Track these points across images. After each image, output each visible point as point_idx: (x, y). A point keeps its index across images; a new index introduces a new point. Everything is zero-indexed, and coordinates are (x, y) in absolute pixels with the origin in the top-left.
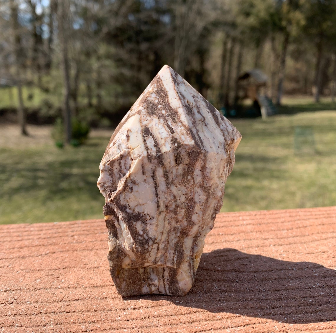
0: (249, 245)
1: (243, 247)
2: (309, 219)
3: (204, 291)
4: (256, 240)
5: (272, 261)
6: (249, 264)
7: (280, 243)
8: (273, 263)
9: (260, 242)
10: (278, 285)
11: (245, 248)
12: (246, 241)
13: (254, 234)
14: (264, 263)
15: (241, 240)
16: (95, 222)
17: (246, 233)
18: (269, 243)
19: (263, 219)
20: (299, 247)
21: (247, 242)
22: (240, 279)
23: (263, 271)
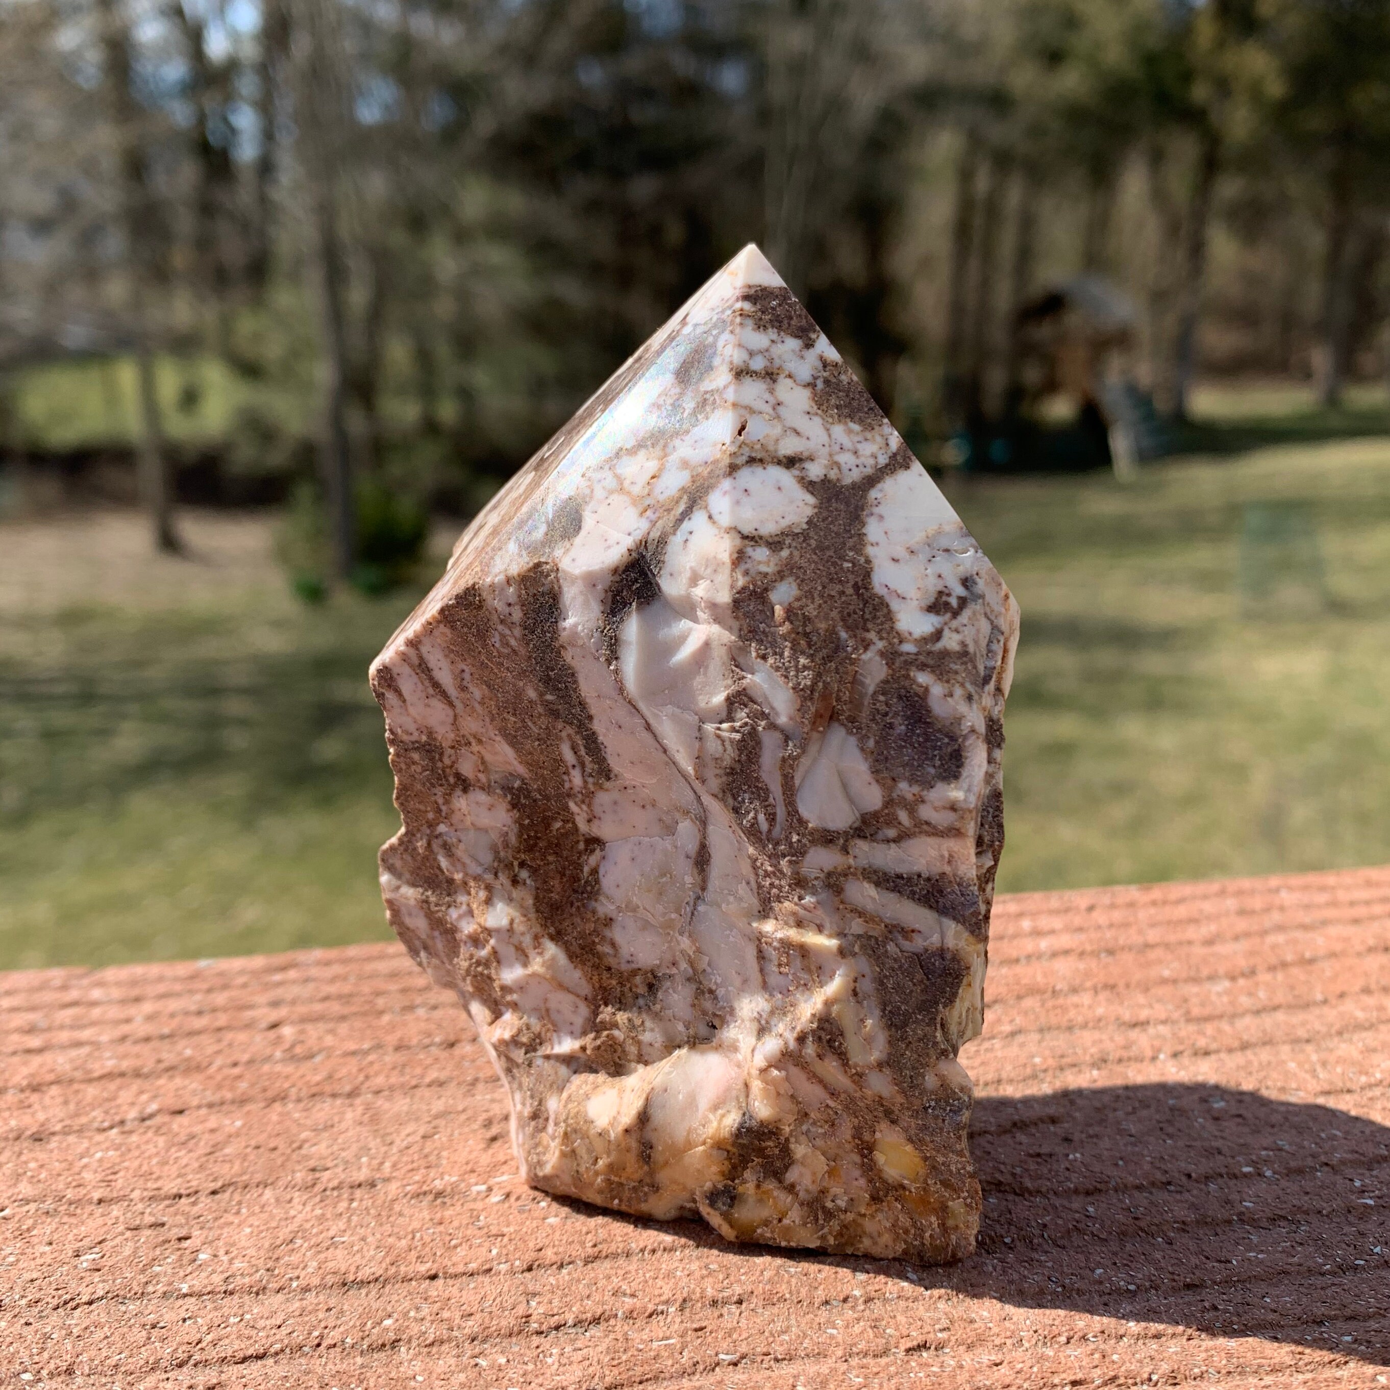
0: (1062, 1056)
1: (1034, 1065)
2: (1325, 923)
4: (1094, 1028)
5: (1168, 1134)
6: (1060, 1150)
7: (1202, 1042)
9: (1112, 1039)
10: (1194, 1260)
11: (1045, 1071)
12: (1048, 1036)
13: (1086, 999)
14: (1131, 1144)
15: (1030, 1031)
17: (1049, 995)
18: (1152, 1046)
19: (1126, 925)
20: (1284, 1062)
21: (1055, 1043)
22: (1023, 1233)
23: (1126, 1186)
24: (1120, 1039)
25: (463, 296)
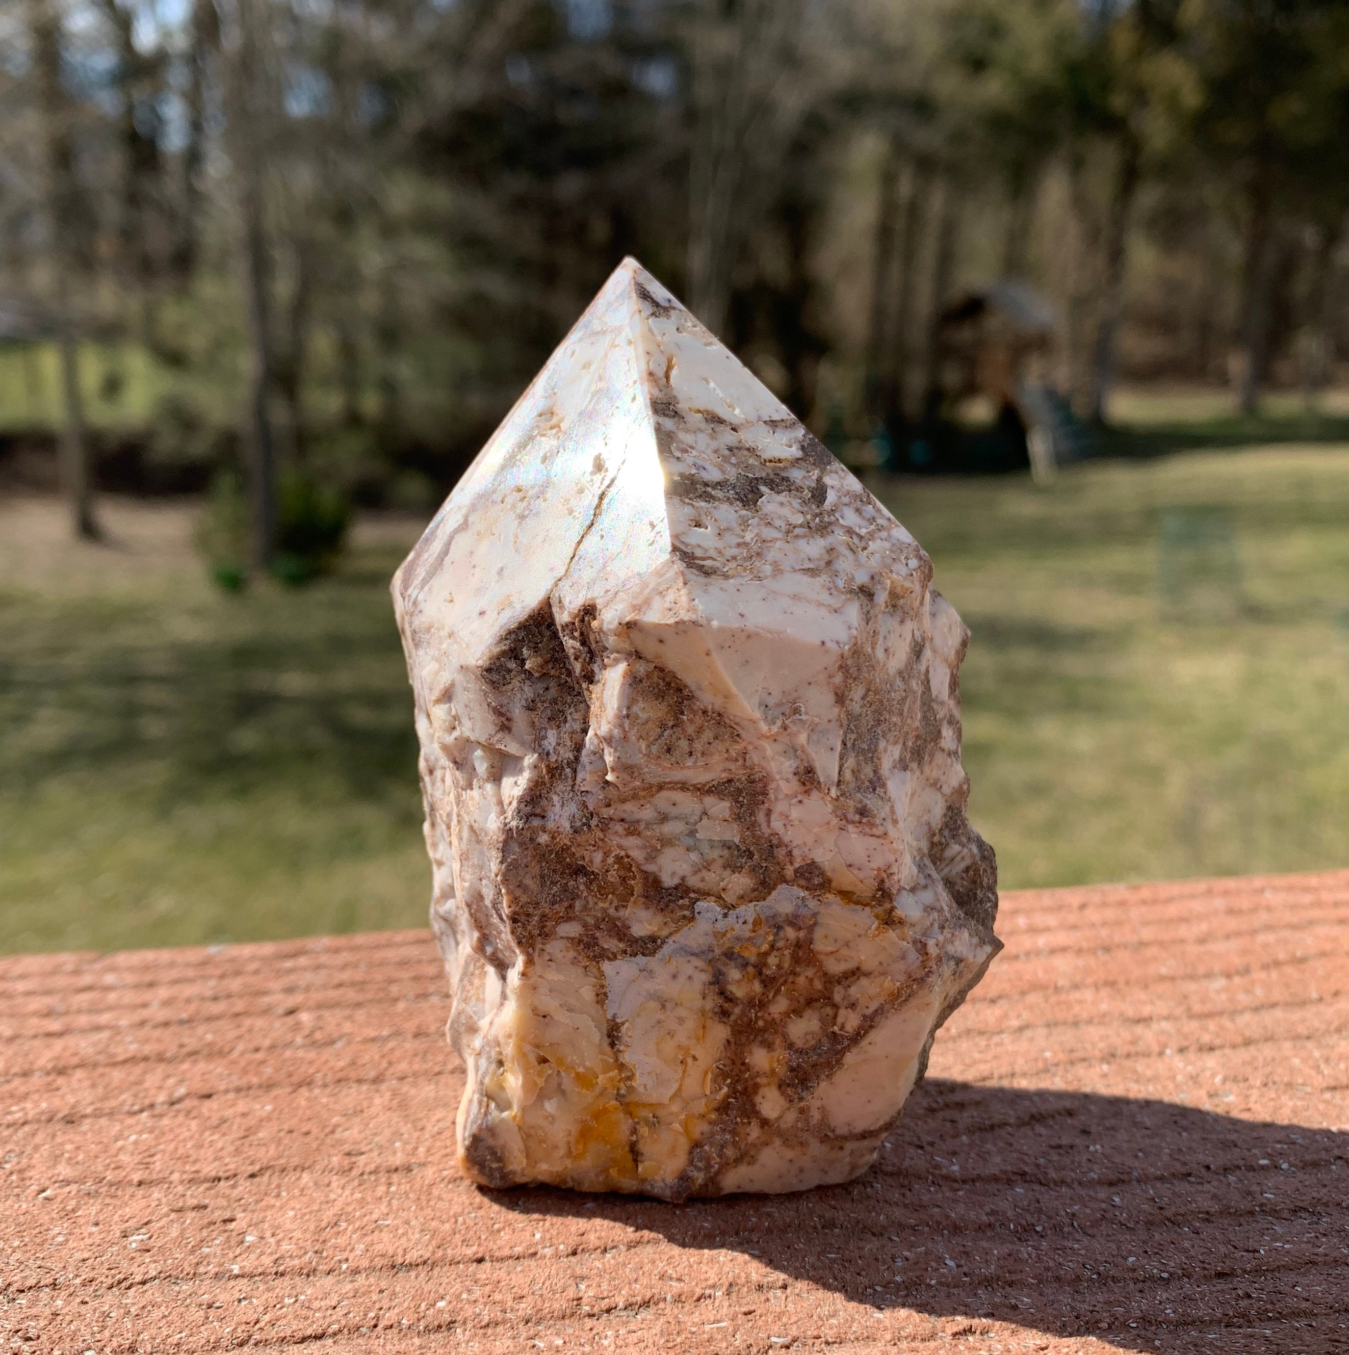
0: (1072, 1051)
1: (1045, 1060)
2: (1312, 923)
3: (895, 1282)
4: (1100, 1023)
5: (1182, 1127)
6: (1079, 1141)
7: (1206, 1038)
8: (1184, 1134)
9: (1118, 1035)
10: (1223, 1249)
11: (1057, 1065)
12: (1055, 1031)
13: (1088, 995)
14: (1148, 1136)
15: (1036, 1026)
16: (389, 945)
17: (1051, 991)
18: (1158, 1042)
19: (1118, 923)
20: (1287, 1058)
21: (1063, 1038)
22: (1053, 1221)
23: (1148, 1178)
24: (1126, 1035)
25: (388, 289)
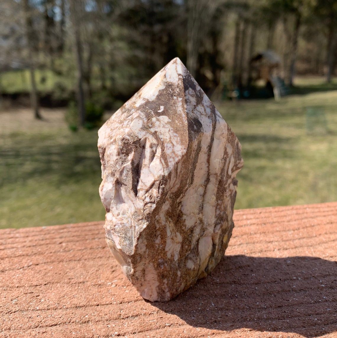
0: (252, 250)
2: (317, 216)
3: (198, 309)
4: (260, 243)
5: (276, 269)
6: (250, 273)
7: (285, 246)
8: (276, 271)
9: (264, 246)
10: (281, 300)
12: (248, 245)
13: (258, 236)
14: (267, 272)
15: (244, 244)
16: (87, 226)
17: (249, 235)
18: (273, 247)
19: (269, 217)
20: (305, 251)
21: (250, 247)
22: (240, 294)
23: (265, 282)
24: (266, 246)
25: (112, 55)
